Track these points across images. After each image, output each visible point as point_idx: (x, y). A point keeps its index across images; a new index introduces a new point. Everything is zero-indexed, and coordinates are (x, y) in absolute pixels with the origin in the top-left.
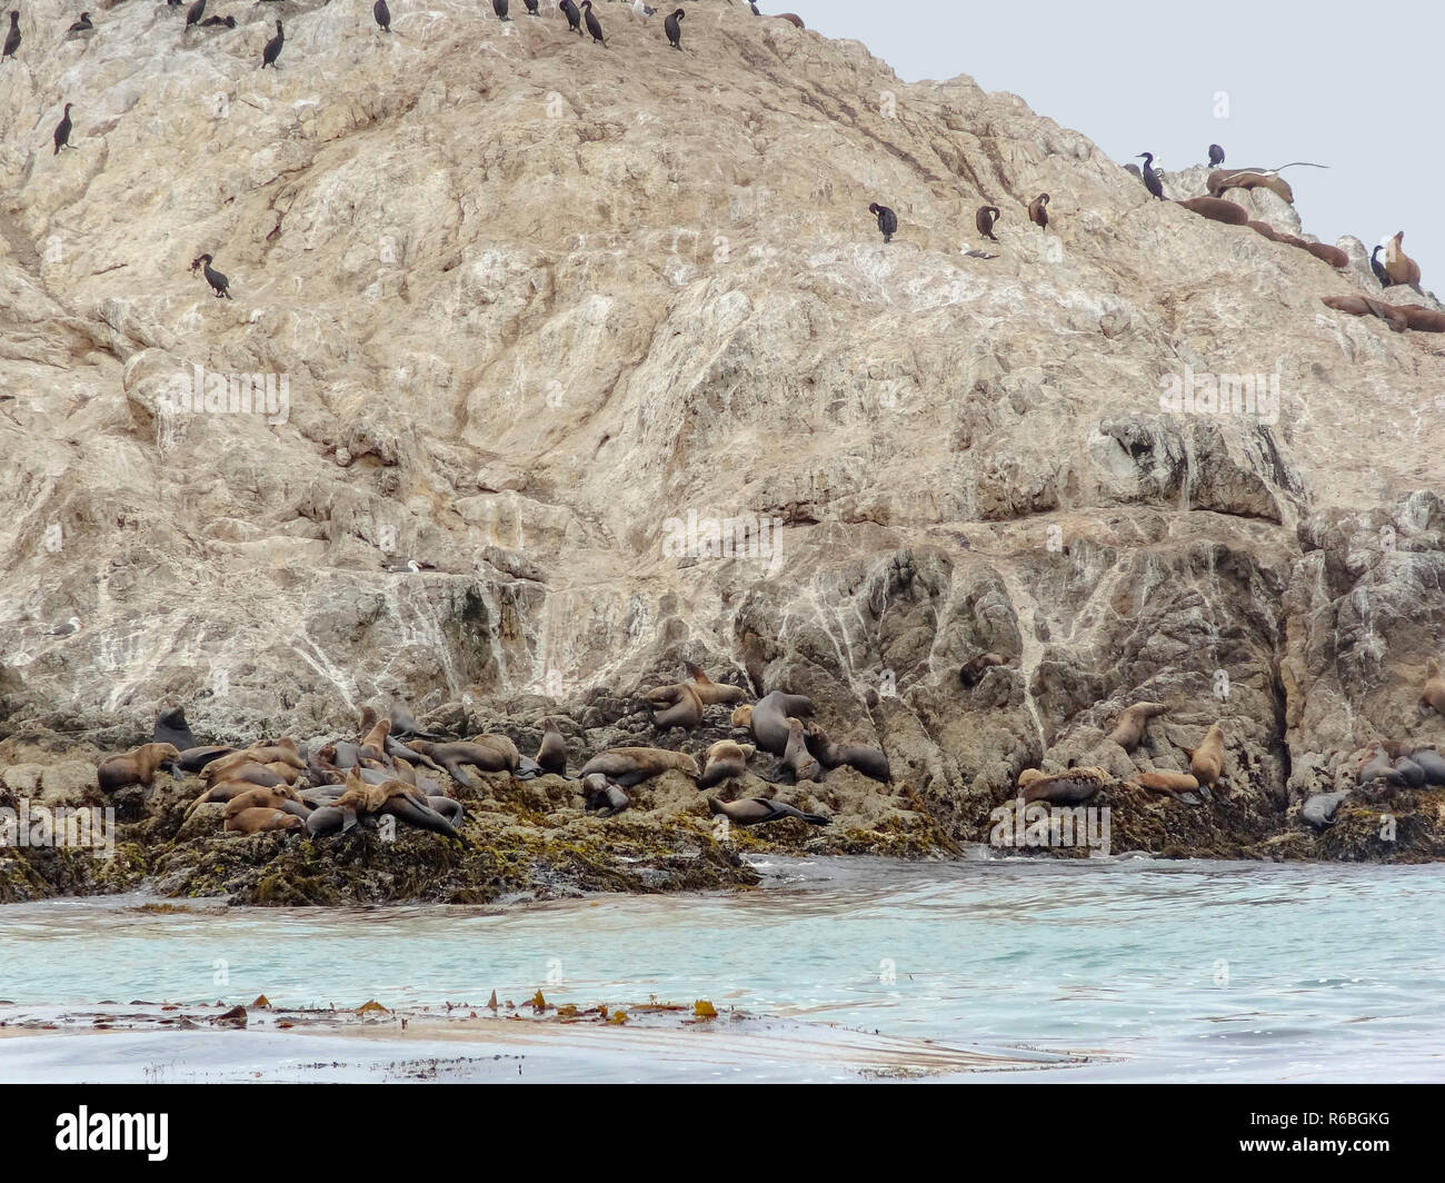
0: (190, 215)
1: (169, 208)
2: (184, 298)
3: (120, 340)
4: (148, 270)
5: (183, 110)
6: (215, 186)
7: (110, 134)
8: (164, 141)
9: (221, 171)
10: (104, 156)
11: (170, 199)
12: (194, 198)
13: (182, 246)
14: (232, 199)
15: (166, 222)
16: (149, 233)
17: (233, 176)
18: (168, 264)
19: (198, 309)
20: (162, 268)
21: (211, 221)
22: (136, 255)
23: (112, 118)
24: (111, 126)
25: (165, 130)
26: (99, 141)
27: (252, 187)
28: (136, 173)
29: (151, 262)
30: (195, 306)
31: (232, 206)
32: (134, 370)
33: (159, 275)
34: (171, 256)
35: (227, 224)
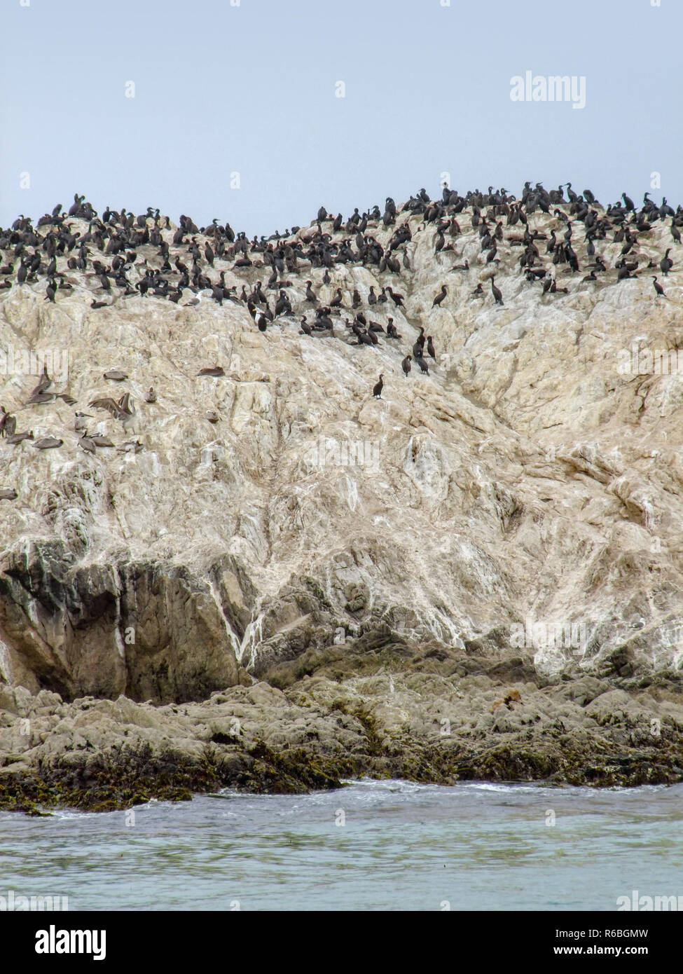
0: (592, 398)
1: (579, 394)
2: (607, 443)
3: (593, 468)
4: (575, 426)
5: (558, 339)
6: (603, 383)
7: (516, 351)
8: (550, 355)
9: (604, 375)
10: (516, 362)
11: (579, 389)
12: (592, 389)
13: (591, 414)
14: (613, 390)
15: (579, 401)
16: (571, 407)
17: (611, 378)
18: (585, 424)
19: (619, 449)
20: (583, 426)
21: (605, 401)
22: (566, 419)
23: (514, 342)
24: (515, 347)
25: (551, 349)
26: (511, 354)
27: (623, 383)
28: (541, 373)
29: (576, 423)
30: (616, 448)
31: (615, 393)
32: (622, 486)
33: (581, 430)
34: (587, 419)
35: (613, 403)
